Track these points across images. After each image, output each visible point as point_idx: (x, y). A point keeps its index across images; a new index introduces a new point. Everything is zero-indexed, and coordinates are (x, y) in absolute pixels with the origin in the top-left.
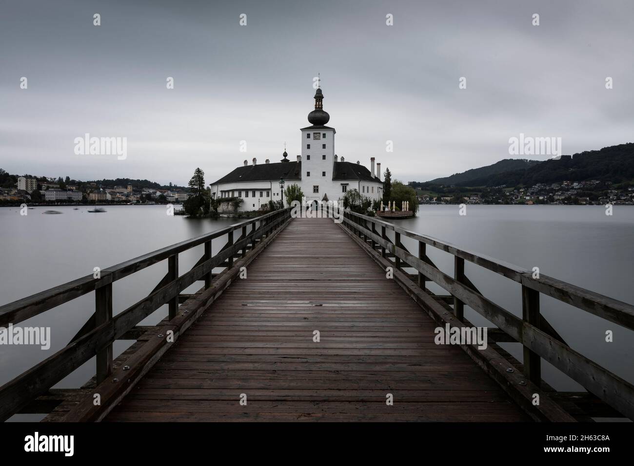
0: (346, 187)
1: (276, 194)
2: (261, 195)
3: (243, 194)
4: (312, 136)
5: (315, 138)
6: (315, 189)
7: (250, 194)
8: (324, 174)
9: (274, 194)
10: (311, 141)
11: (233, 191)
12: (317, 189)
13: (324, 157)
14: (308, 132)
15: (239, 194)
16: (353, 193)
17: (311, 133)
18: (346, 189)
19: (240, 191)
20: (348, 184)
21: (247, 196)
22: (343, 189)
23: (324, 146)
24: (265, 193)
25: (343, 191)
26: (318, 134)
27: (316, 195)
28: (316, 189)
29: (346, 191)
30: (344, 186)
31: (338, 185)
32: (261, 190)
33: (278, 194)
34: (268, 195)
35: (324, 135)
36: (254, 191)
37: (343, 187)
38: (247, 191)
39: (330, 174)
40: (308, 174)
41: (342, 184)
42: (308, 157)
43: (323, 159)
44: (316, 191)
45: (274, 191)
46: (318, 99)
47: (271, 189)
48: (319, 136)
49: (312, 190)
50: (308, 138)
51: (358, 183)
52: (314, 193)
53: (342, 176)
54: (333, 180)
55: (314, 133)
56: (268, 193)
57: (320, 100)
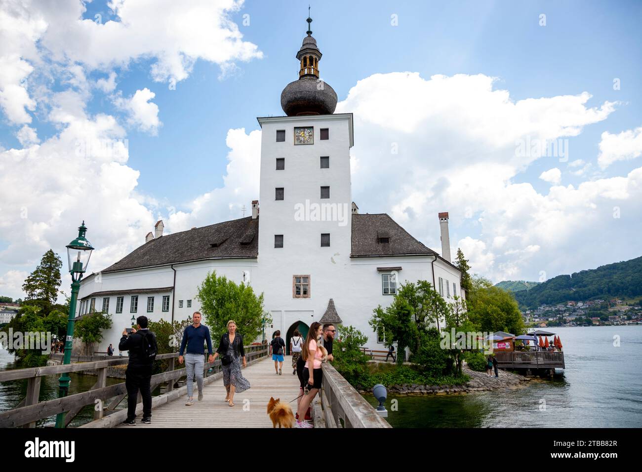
1: (185, 304)
2: (151, 308)
4: (290, 135)
5: (299, 142)
6: (298, 288)
7: (127, 302)
8: (325, 240)
9: (181, 302)
10: (287, 149)
11: (93, 297)
12: (305, 287)
13: (325, 191)
14: (281, 127)
15: (104, 305)
16: (420, 294)
17: (289, 127)
18: (392, 285)
19: (106, 296)
20: (399, 269)
21: (119, 310)
22: (385, 284)
23: (325, 161)
24: (158, 301)
25: (385, 292)
26: (307, 132)
27: (302, 302)
28: (301, 288)
29: (393, 292)
30: (388, 274)
31: (369, 271)
32: (151, 292)
33: (189, 302)
34: (166, 308)
35: (325, 134)
36: (135, 295)
37: (385, 279)
38: (120, 295)
39: (343, 243)
40: (279, 241)
41: (380, 270)
42: (280, 193)
43: (321, 198)
44: (302, 293)
45: (181, 294)
46: (308, 56)
47: (173, 288)
48: (310, 136)
49: (290, 289)
50: (278, 140)
51: (430, 264)
52: (296, 297)
53: (380, 247)
54: (352, 257)
55: (295, 128)
56: (166, 300)
57: (311, 59)
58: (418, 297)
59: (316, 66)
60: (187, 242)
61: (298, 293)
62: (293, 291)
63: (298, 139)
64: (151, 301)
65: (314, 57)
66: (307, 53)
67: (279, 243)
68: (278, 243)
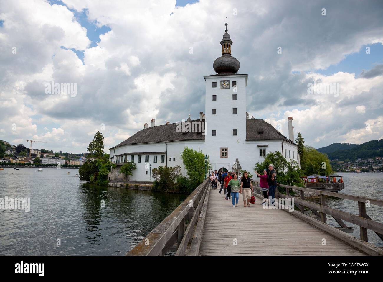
0: (264, 150)
1: (172, 159)
2: (155, 161)
3: (136, 158)
4: (219, 85)
5: (223, 87)
6: (223, 153)
7: (144, 158)
8: (235, 133)
9: (170, 158)
10: (217, 91)
11: (126, 155)
12: (226, 153)
13: (235, 111)
14: (214, 80)
15: (132, 159)
16: (276, 157)
17: (218, 80)
18: (264, 152)
19: (133, 155)
20: (267, 146)
21: (140, 161)
22: (261, 153)
23: (235, 97)
24: (159, 158)
25: (261, 155)
26: (226, 82)
27: (224, 160)
28: (224, 153)
29: (264, 155)
30: (263, 148)
31: (254, 147)
32: (155, 154)
33: (174, 159)
34: (163, 161)
35: (234, 83)
36: (147, 155)
37: (261, 150)
38: (140, 155)
39: (242, 133)
41: (259, 146)
42: (214, 111)
43: (233, 114)
44: (224, 155)
45: (170, 154)
46: (226, 44)
47: (166, 152)
48: (228, 85)
49: (219, 154)
50: (213, 87)
51: (281, 144)
52: (222, 157)
53: (259, 135)
54: (246, 140)
55: (221, 81)
56: (163, 158)
57: (228, 45)
58: (275, 158)
59: (230, 48)
60: (169, 131)
61: (223, 155)
62: (221, 155)
63: (222, 86)
64: (155, 158)
65: (229, 44)
66: (225, 42)
67: (215, 133)
68: (213, 134)
